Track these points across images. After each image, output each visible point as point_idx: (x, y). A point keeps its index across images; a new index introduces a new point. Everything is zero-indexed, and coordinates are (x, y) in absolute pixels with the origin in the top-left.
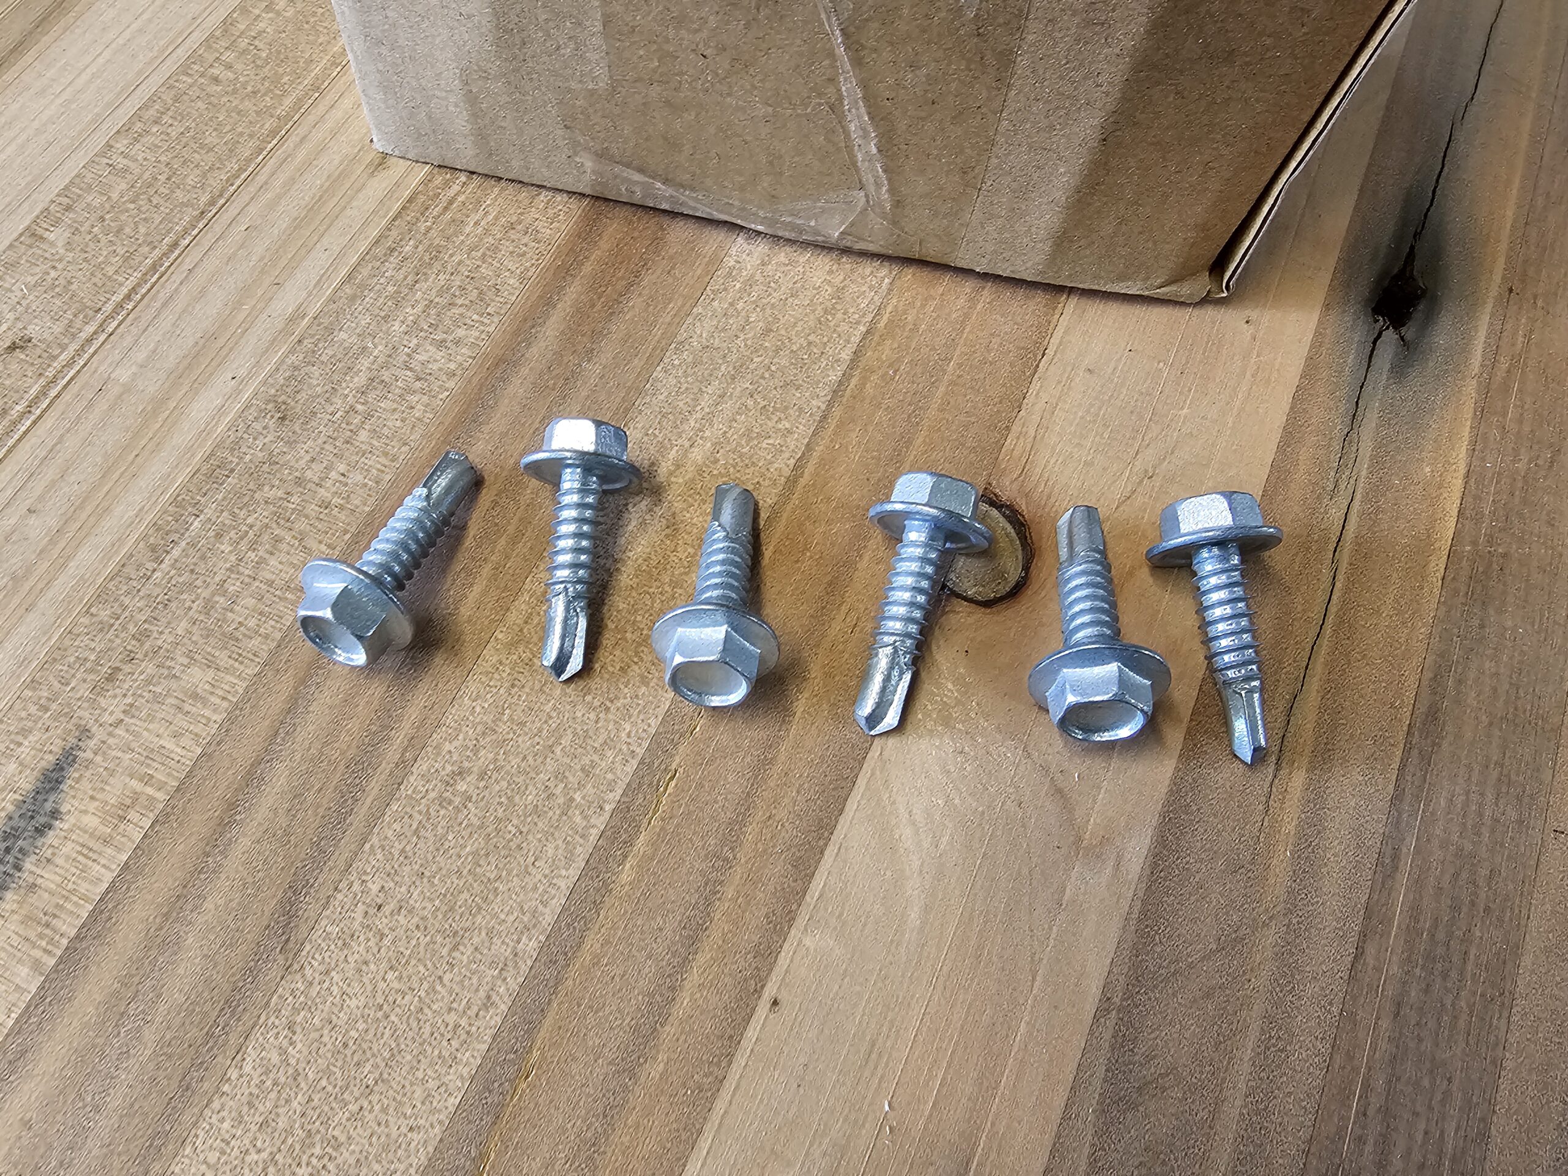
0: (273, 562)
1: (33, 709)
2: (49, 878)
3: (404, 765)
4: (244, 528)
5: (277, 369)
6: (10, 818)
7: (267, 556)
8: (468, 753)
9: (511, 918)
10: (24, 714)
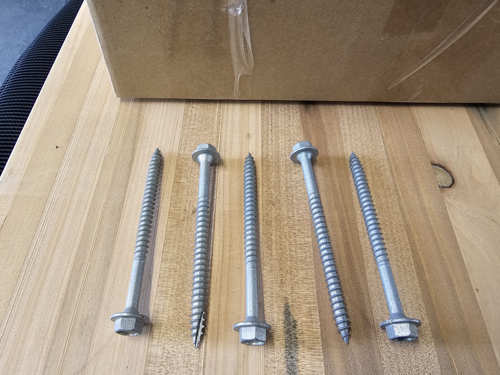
0: (297, 239)
1: (269, 298)
2: (305, 337)
3: (363, 273)
4: (285, 234)
6: (285, 327)
7: (295, 238)
9: (412, 297)
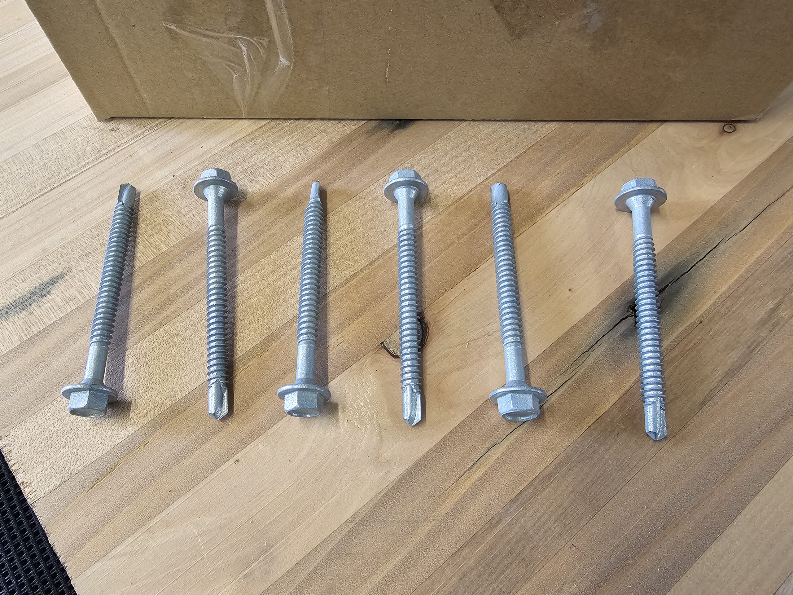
0: (156, 237)
1: (59, 255)
2: (37, 312)
3: (161, 324)
4: (152, 221)
5: (191, 169)
6: (36, 288)
7: (155, 234)
8: (183, 329)
9: (168, 391)
10: (56, 256)
